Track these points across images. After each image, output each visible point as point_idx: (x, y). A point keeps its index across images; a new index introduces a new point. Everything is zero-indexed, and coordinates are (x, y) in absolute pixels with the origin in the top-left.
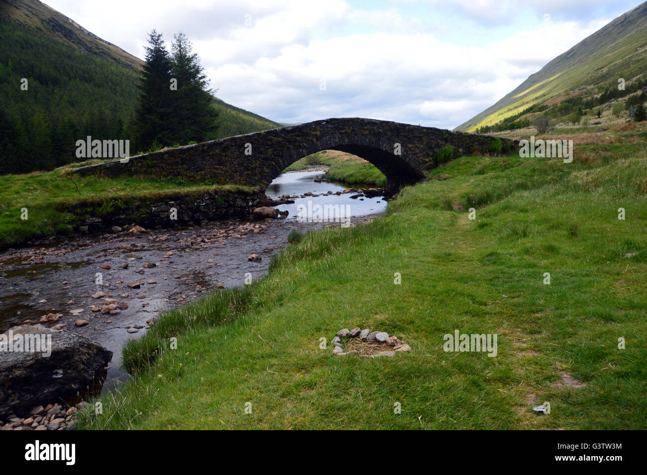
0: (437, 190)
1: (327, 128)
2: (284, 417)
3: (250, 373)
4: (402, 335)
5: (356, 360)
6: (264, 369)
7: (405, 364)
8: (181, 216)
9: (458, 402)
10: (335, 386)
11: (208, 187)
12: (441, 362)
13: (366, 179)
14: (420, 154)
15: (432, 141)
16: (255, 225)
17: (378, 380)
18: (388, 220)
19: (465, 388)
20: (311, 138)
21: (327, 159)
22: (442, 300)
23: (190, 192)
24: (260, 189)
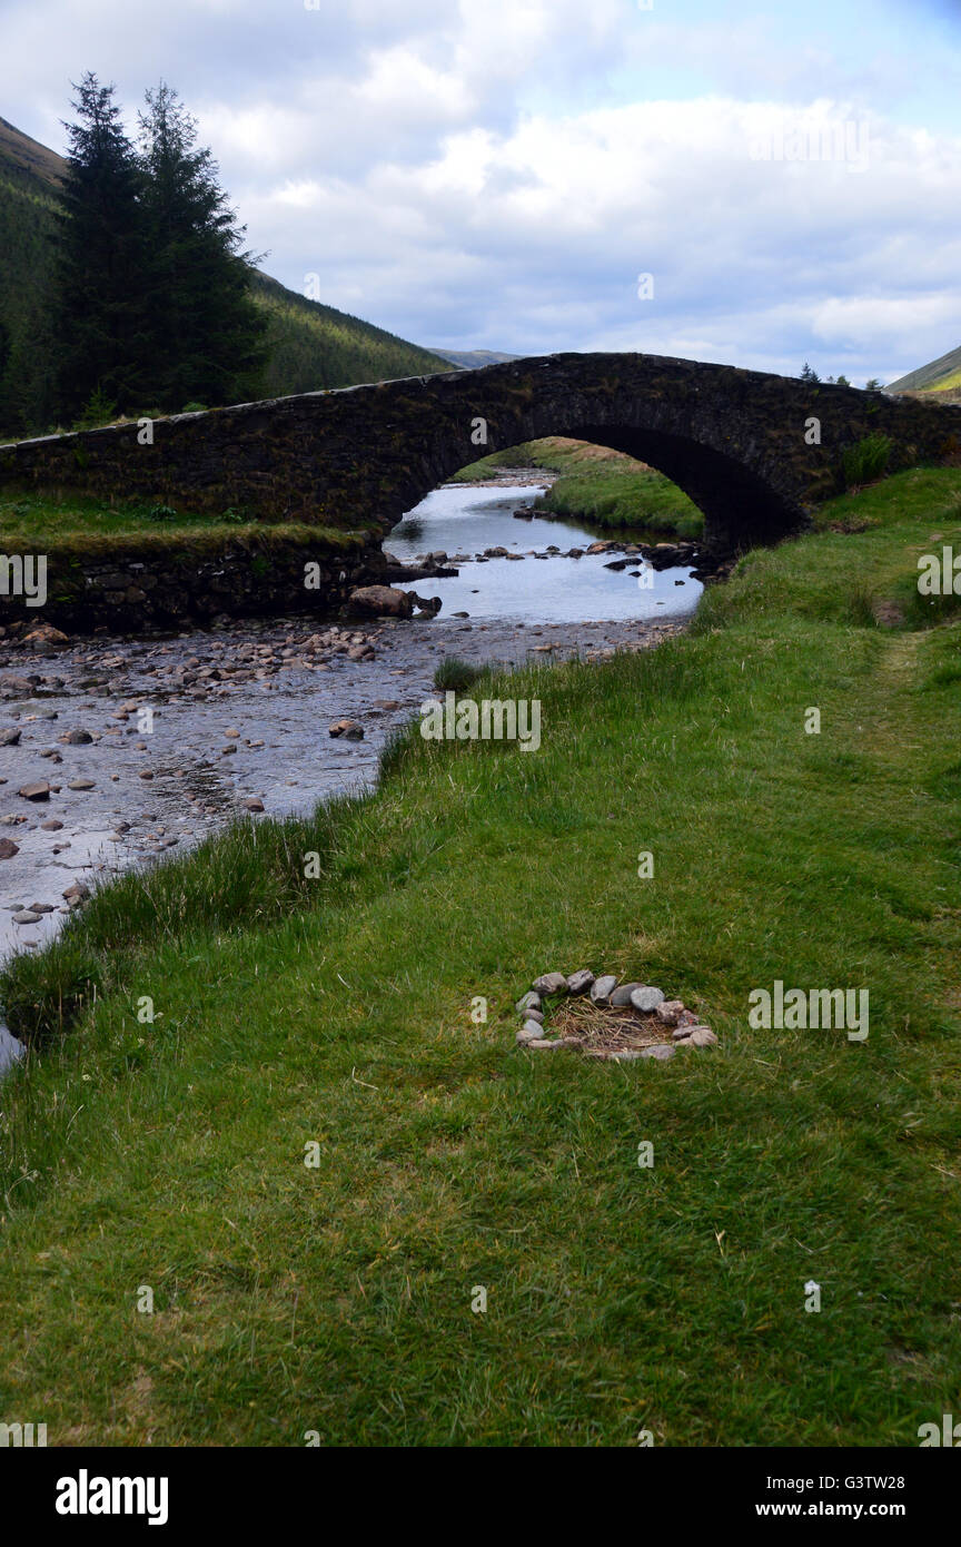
0: (835, 564)
1: (553, 379)
2: (381, 1216)
3: (309, 1081)
4: (697, 998)
5: (573, 1068)
6: (346, 1074)
7: (696, 1085)
8: (160, 605)
9: (823, 1198)
10: (514, 1137)
11: (232, 529)
12: (790, 1081)
13: (650, 515)
14: (800, 458)
15: (833, 422)
16: (352, 636)
17: (625, 1126)
18: (699, 645)
19: (846, 1160)
20: (507, 405)
21: (550, 454)
22: (813, 901)
23: (184, 539)
24: (369, 538)
